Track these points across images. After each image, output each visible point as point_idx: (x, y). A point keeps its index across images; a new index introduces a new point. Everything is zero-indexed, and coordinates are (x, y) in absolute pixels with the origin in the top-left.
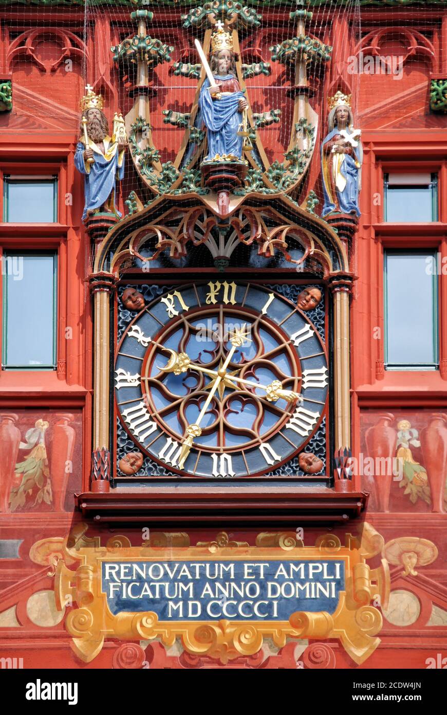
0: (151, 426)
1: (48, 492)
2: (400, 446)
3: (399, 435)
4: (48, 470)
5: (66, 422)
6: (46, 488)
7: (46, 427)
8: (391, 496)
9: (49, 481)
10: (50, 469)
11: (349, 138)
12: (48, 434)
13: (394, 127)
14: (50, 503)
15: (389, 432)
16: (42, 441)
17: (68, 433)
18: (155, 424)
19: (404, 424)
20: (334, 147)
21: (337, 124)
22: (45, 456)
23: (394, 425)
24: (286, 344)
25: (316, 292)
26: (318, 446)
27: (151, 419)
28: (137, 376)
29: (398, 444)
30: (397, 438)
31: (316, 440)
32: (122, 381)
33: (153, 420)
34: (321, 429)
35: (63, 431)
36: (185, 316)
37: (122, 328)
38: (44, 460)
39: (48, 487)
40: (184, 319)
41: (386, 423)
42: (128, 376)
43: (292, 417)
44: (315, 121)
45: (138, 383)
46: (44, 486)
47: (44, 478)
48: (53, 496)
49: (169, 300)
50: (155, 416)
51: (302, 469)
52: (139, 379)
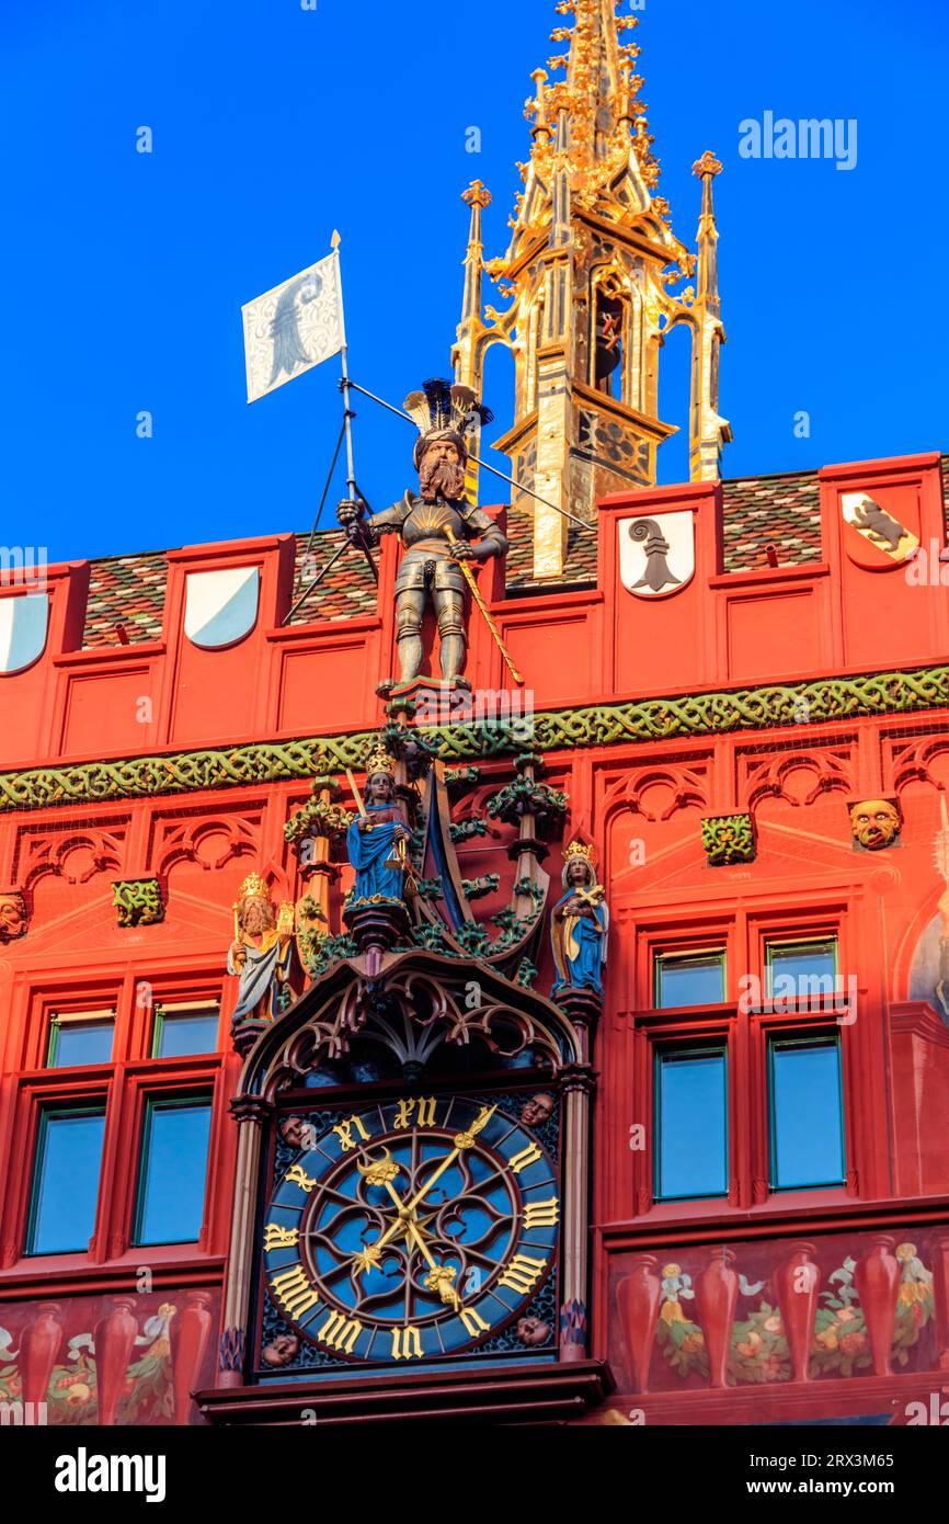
0: (310, 1298)
1: (169, 1401)
2: (665, 1300)
3: (665, 1284)
4: (170, 1371)
5: (200, 1305)
6: (165, 1396)
7: (173, 1313)
8: (652, 1370)
9: (171, 1386)
10: (174, 1369)
11: (586, 896)
12: (175, 1321)
13: (660, 888)
14: (170, 1416)
15: (651, 1282)
16: (166, 1332)
17: (201, 1320)
18: (315, 1295)
19: (672, 1269)
20: (566, 908)
21: (572, 881)
22: (169, 1352)
23: (657, 1272)
24: (502, 1172)
25: (545, 1101)
26: (544, 1306)
27: (311, 1287)
28: (295, 1231)
29: (662, 1298)
30: (661, 1289)
31: (542, 1299)
32: (272, 1240)
33: (313, 1290)
34: (550, 1283)
35: (195, 1317)
36: (364, 1147)
37: (279, 1170)
38: (167, 1358)
39: (170, 1395)
40: (363, 1151)
41: (646, 1271)
42: (282, 1234)
43: (507, 1268)
44: (543, 881)
45: (295, 1241)
46: (164, 1392)
47: (164, 1382)
48: (176, 1407)
49: (344, 1128)
50: (316, 1284)
51: (521, 1339)
52: (297, 1236)
